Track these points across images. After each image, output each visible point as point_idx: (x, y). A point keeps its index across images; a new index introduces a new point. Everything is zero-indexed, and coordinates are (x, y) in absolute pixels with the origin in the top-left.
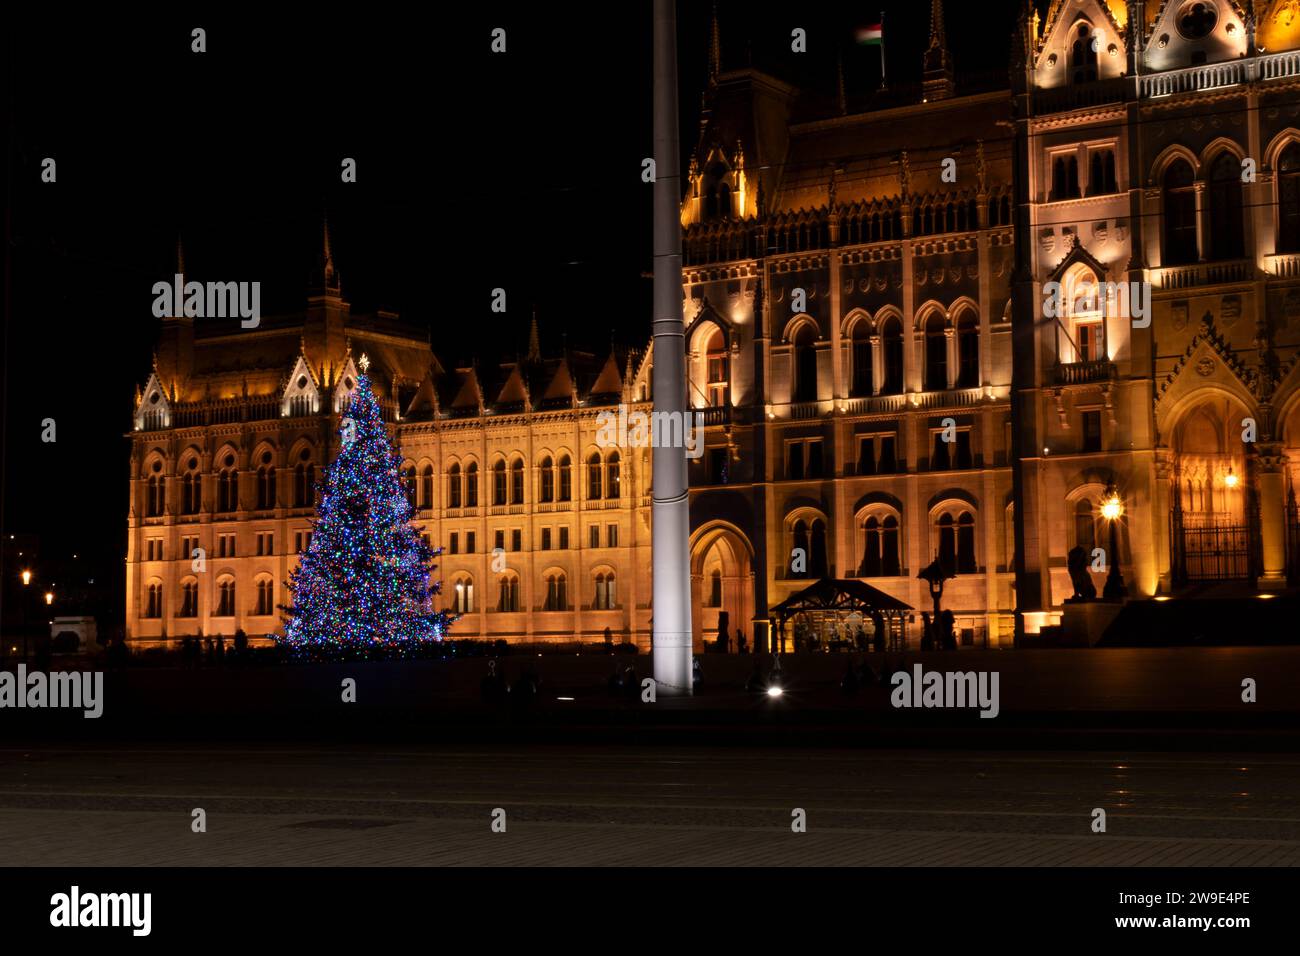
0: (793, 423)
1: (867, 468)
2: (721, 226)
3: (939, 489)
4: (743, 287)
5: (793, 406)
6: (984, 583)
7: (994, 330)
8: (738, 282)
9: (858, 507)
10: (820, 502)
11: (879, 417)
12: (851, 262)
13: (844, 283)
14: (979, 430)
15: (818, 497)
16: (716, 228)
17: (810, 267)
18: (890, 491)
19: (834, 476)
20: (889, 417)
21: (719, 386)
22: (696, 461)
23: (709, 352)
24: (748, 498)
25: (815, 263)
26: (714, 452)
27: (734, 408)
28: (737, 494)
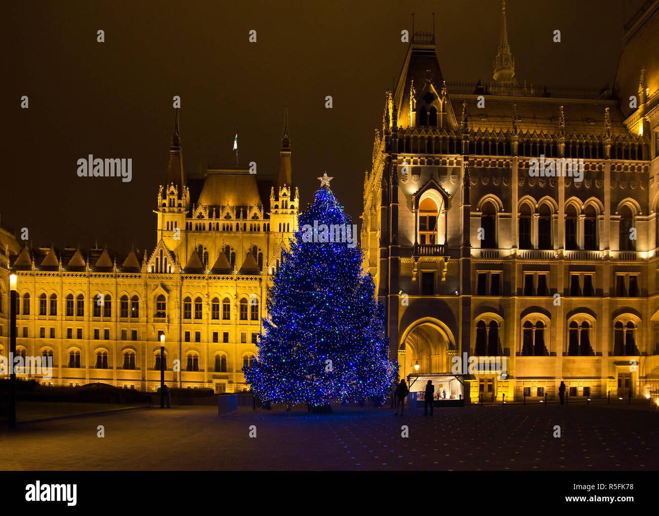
0: (483, 261)
1: (529, 291)
2: (438, 130)
3: (574, 307)
4: (450, 172)
5: (482, 250)
6: (598, 361)
7: (612, 219)
8: (446, 169)
9: (523, 314)
10: (498, 310)
11: (540, 262)
12: (524, 167)
13: (519, 180)
14: (599, 276)
15: (497, 308)
16: (434, 131)
17: (497, 166)
18: (543, 306)
19: (511, 294)
20: (546, 262)
21: (427, 233)
22: (414, 279)
23: (421, 211)
24: (450, 305)
25: (501, 164)
26: (424, 274)
27: (440, 246)
28: (442, 301)
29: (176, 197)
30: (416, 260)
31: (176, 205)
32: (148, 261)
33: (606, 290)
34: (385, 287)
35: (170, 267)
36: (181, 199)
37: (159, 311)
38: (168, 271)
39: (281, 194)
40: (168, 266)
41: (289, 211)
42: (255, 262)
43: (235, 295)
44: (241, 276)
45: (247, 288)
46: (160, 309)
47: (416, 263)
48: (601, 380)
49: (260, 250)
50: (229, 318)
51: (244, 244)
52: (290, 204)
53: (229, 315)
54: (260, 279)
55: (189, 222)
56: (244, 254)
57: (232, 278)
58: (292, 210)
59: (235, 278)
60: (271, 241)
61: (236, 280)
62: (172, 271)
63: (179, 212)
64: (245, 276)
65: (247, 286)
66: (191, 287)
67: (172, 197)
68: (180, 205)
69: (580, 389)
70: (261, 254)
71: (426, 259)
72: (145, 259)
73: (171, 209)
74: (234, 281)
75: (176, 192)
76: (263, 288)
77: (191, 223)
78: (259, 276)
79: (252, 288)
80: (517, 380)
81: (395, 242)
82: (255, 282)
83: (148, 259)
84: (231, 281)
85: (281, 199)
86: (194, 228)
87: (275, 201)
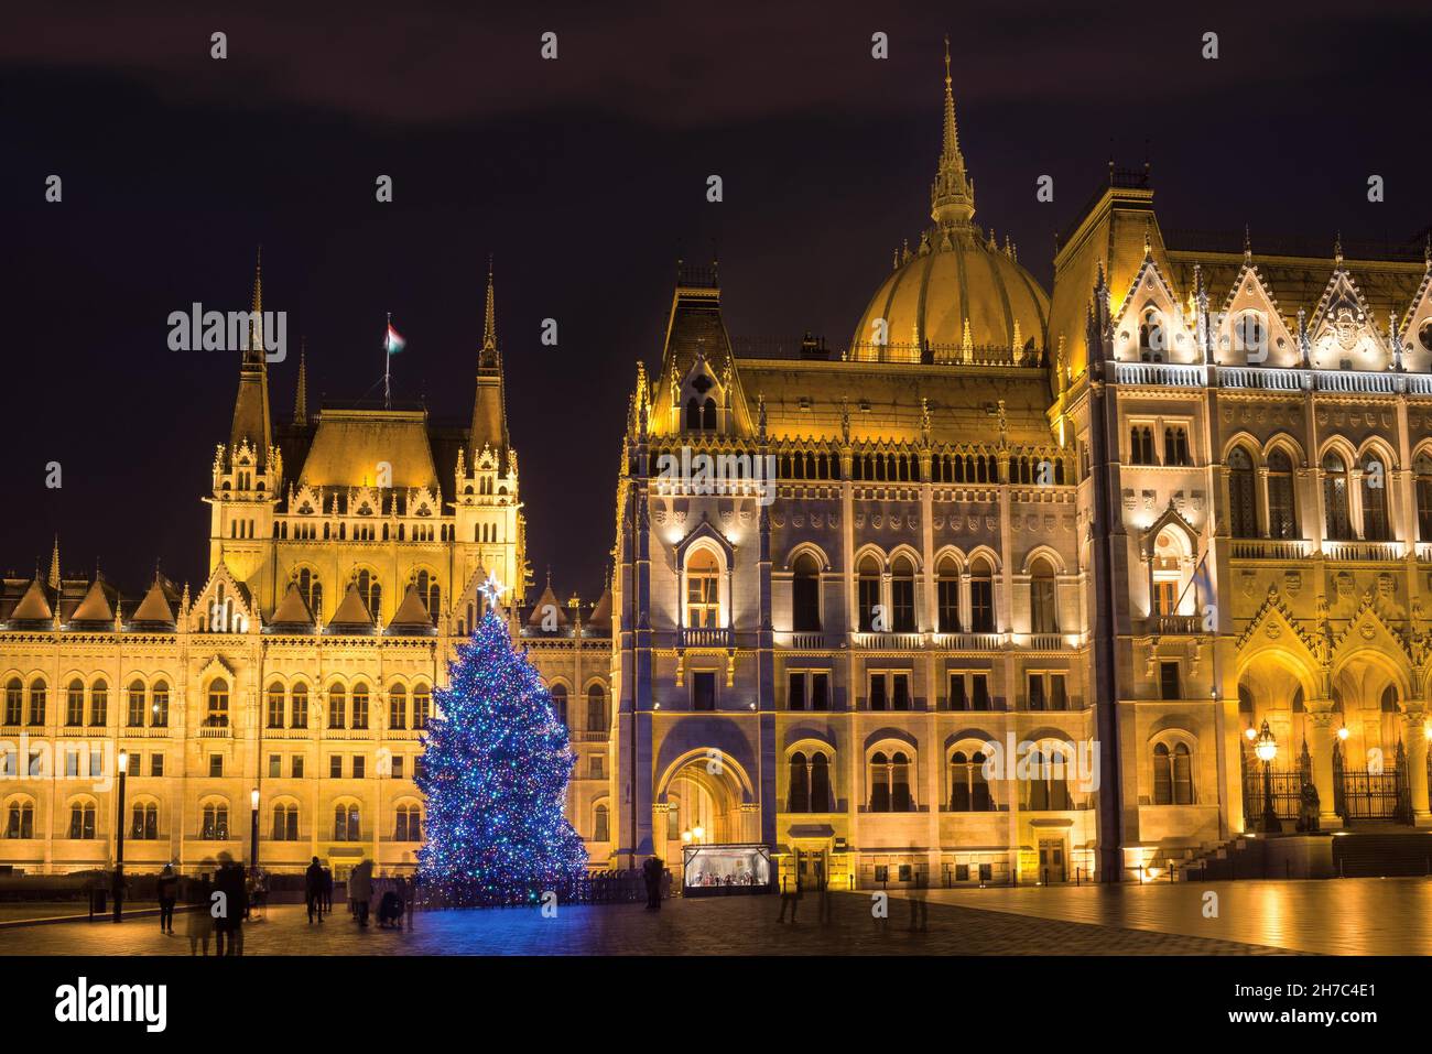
0: (798, 653)
1: (878, 703)
2: (715, 440)
3: (956, 729)
4: (737, 507)
5: (796, 635)
6: (1004, 821)
7: (1015, 581)
8: (731, 501)
9: (869, 742)
10: (826, 734)
11: (895, 654)
12: (863, 498)
13: (856, 518)
14: (999, 676)
15: (824, 730)
16: (709, 440)
17: (818, 497)
18: (904, 727)
19: (847, 709)
20: (905, 654)
21: (702, 607)
22: (679, 684)
23: (690, 570)
24: (743, 727)
25: (823, 494)
26: (697, 676)
27: (720, 630)
28: (728, 721)
29: (253, 471)
30: (681, 654)
31: (253, 486)
32: (191, 607)
33: (1010, 701)
34: (630, 698)
35: (239, 620)
36: (264, 474)
37: (213, 712)
38: (234, 629)
39: (478, 464)
40: (235, 618)
41: (496, 499)
42: (423, 608)
43: (379, 678)
44: (392, 639)
45: (405, 663)
46: (216, 709)
47: (681, 659)
48: (1008, 852)
49: (433, 579)
50: (365, 727)
51: (399, 568)
52: (497, 484)
53: (366, 718)
54: (433, 644)
55: (281, 520)
56: (399, 589)
57: (372, 643)
58: (503, 497)
59: (379, 642)
60: (457, 562)
61: (380, 646)
62: (243, 630)
63: (260, 500)
64: (401, 639)
65: (404, 659)
66: (283, 661)
67: (244, 470)
68: (261, 487)
69: (974, 868)
70: (436, 589)
71: (699, 650)
72: (186, 601)
73: (243, 494)
74: (377, 650)
75: (253, 460)
76: (438, 663)
77: (284, 524)
78: (431, 639)
79: (416, 663)
80: (860, 853)
81: (644, 625)
82: (424, 650)
83: (192, 603)
84: (372, 649)
85: (478, 475)
86: (291, 534)
87: (466, 478)
